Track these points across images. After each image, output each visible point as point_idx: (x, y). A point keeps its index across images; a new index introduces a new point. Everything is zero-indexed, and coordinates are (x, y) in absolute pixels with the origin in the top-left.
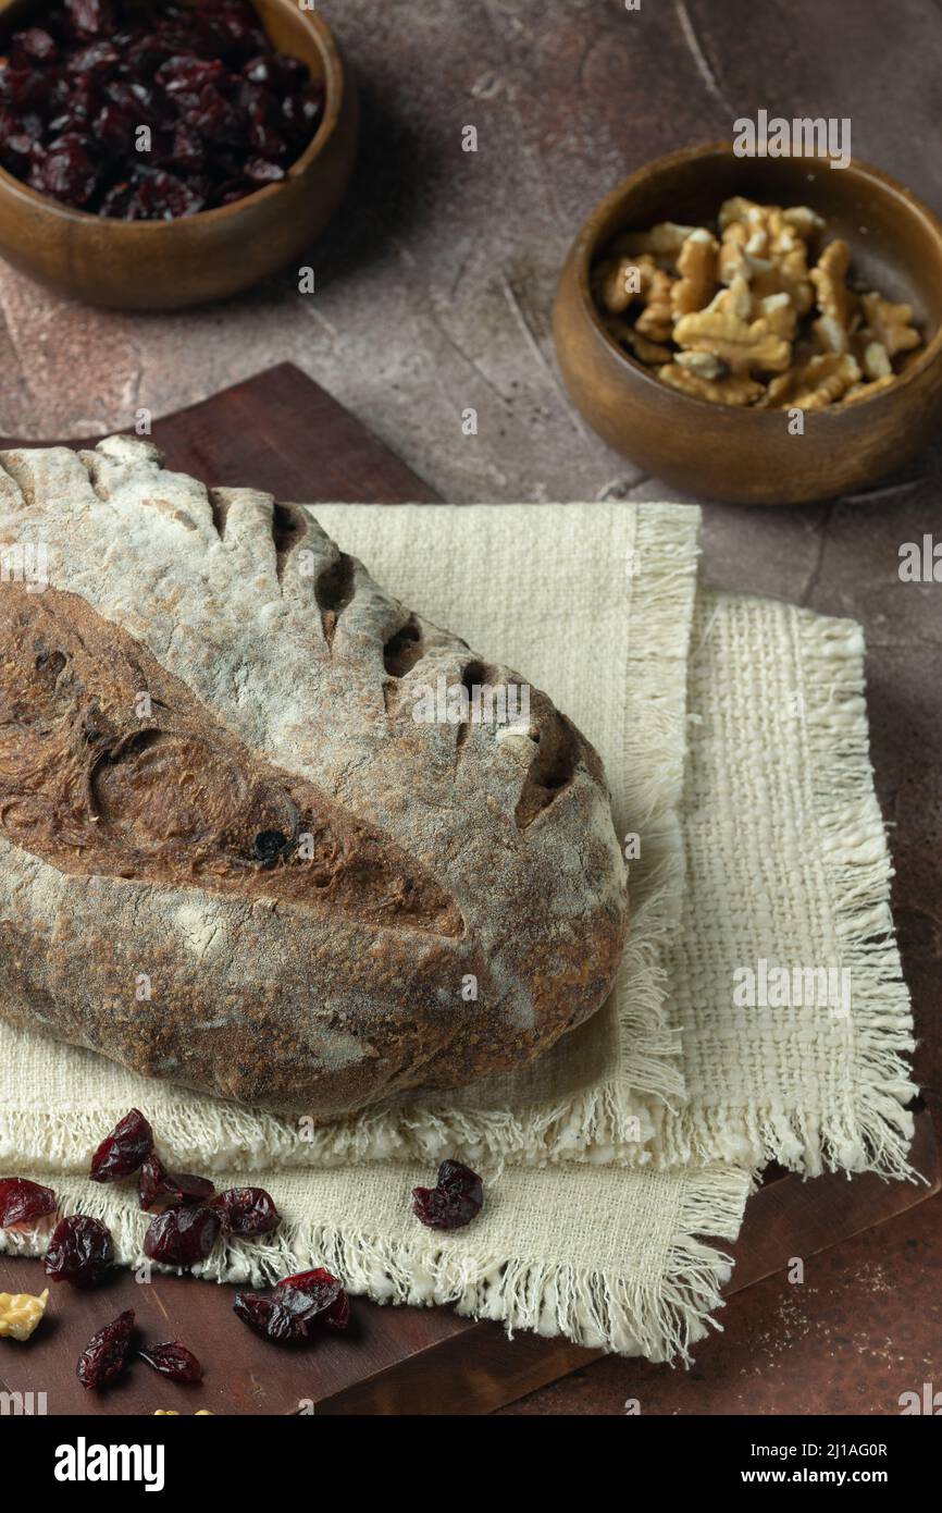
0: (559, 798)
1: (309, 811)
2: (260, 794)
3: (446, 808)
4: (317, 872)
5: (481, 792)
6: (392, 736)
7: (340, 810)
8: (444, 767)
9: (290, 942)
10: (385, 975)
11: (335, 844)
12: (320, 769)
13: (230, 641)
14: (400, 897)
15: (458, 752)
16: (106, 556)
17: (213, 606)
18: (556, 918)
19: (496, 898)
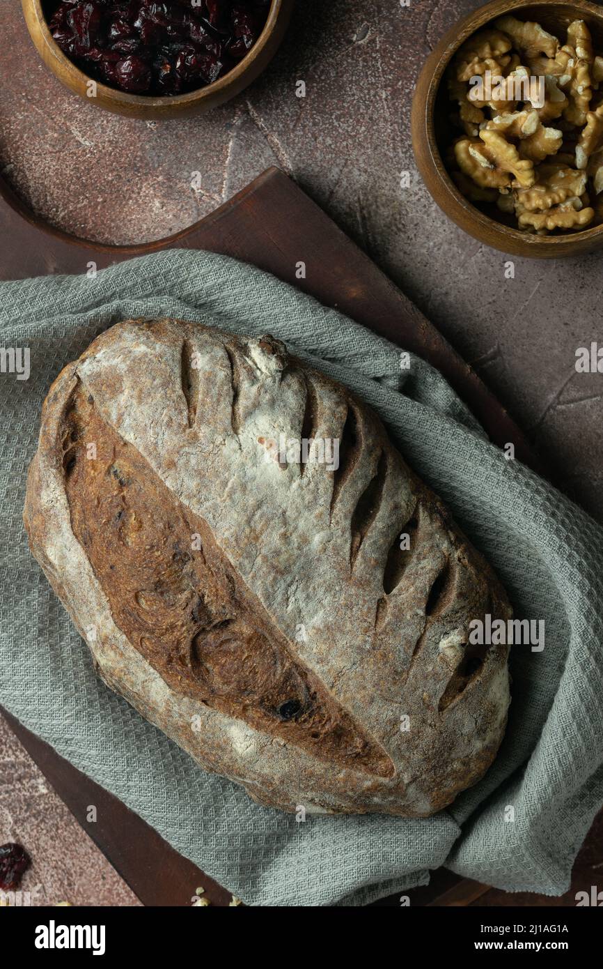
0: (470, 686)
1: (315, 693)
2: (288, 676)
3: (396, 702)
4: (313, 730)
5: (421, 690)
6: (374, 649)
7: (332, 699)
8: (400, 674)
9: (291, 762)
10: (343, 789)
11: (326, 716)
12: (326, 668)
13: (290, 566)
14: (360, 750)
15: (413, 661)
16: (227, 489)
17: (285, 537)
18: (453, 760)
19: (417, 757)
